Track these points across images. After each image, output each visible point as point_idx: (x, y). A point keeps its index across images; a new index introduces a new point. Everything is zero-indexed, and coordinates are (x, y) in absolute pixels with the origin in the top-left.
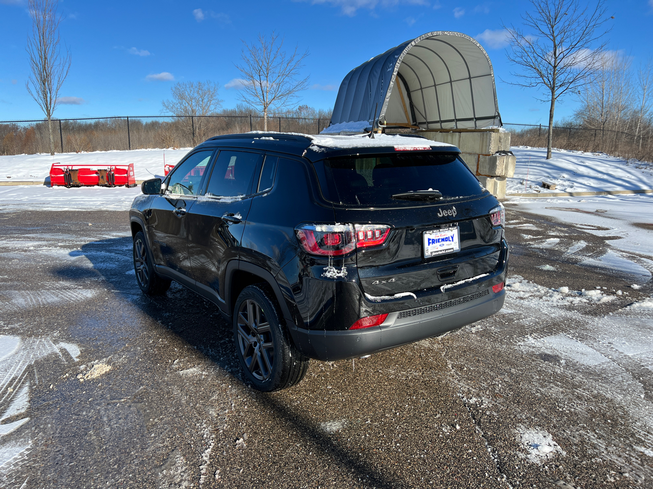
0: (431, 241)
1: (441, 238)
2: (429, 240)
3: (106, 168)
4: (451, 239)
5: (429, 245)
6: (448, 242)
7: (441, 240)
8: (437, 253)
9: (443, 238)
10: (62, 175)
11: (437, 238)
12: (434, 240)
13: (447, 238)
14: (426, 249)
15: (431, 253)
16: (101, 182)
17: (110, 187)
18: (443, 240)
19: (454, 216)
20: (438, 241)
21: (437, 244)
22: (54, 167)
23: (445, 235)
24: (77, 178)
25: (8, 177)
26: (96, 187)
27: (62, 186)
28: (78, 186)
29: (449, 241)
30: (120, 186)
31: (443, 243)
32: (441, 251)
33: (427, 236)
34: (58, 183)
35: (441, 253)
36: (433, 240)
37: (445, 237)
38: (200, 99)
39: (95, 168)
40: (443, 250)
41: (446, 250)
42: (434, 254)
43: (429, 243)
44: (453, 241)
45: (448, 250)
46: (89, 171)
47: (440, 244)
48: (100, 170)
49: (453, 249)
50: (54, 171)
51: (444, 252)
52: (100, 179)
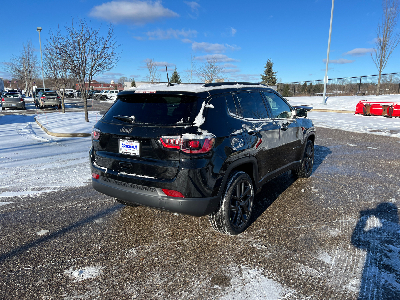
0: (123, 145)
1: (129, 145)
2: (122, 144)
3: (388, 104)
4: (135, 147)
5: (122, 147)
6: (133, 149)
7: (129, 146)
8: (126, 153)
10: (363, 108)
11: (127, 145)
13: (133, 146)
14: (120, 149)
15: (123, 152)
16: (383, 113)
17: (389, 117)
18: (130, 147)
19: (129, 133)
20: (127, 146)
21: (127, 148)
22: (361, 103)
23: (131, 144)
24: (369, 110)
25: (343, 108)
26: (380, 116)
27: (361, 114)
28: (369, 115)
29: (134, 148)
30: (395, 117)
31: (130, 148)
32: (128, 153)
33: (121, 142)
34: (359, 112)
35: (128, 154)
36: (124, 145)
37: (131, 145)
39: (382, 104)
40: (130, 153)
41: (131, 153)
42: (124, 153)
43: (122, 146)
44: (136, 149)
45: (132, 153)
46: (379, 106)
48: (384, 106)
49: (135, 154)
50: (359, 105)
51: (130, 154)
52: (383, 111)
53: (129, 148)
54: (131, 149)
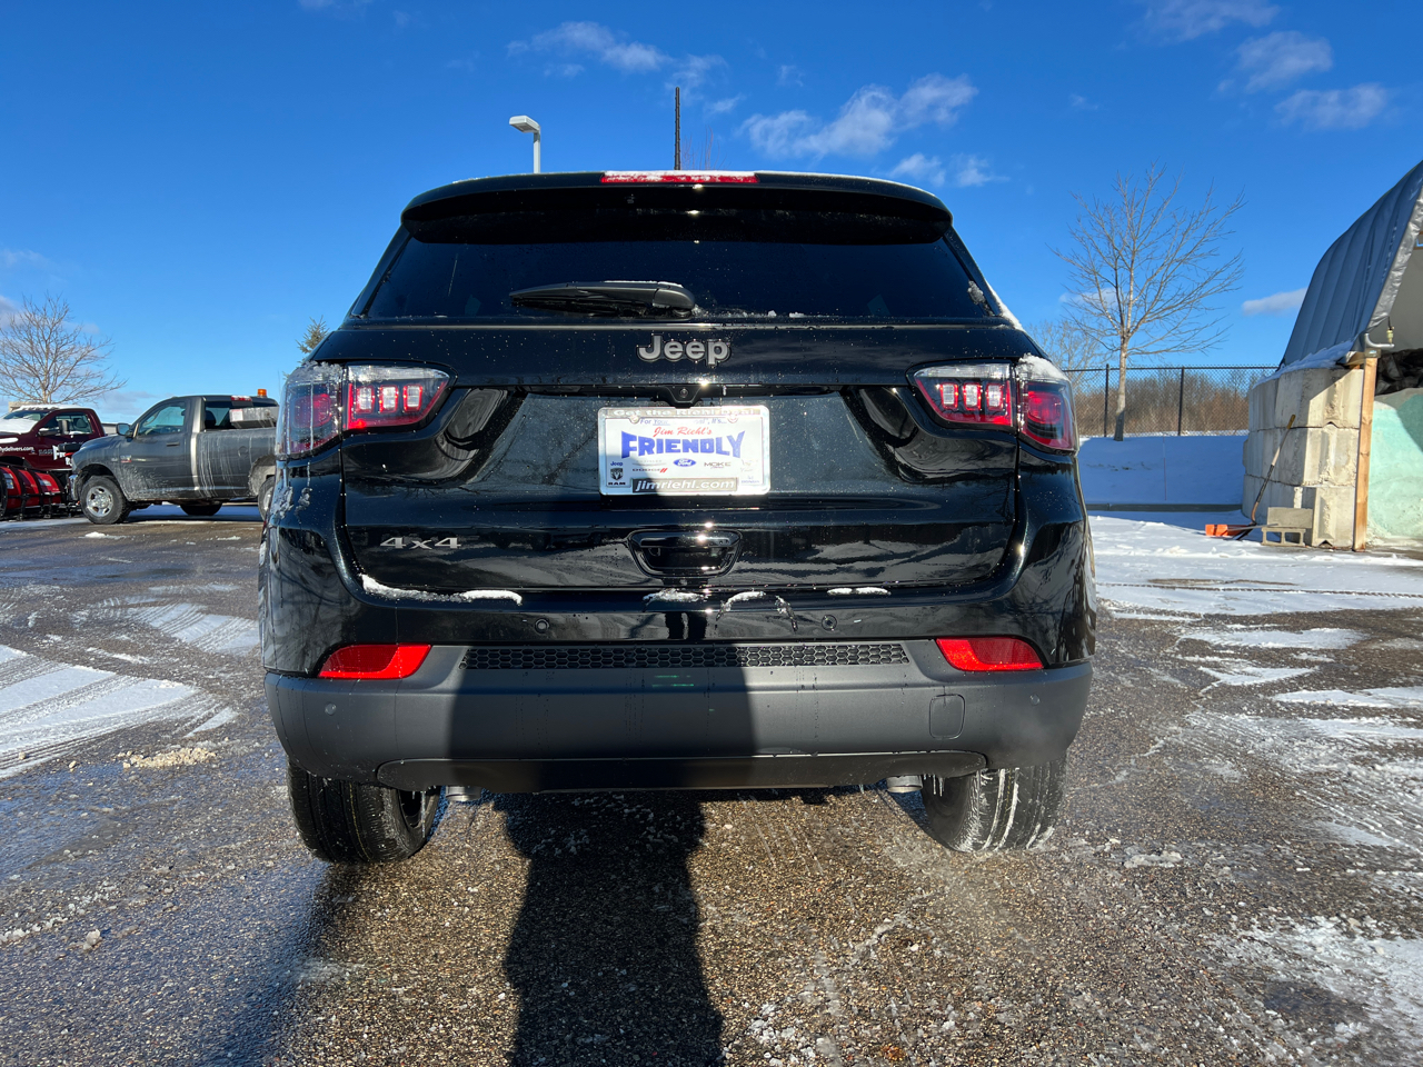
1: (681, 437)
2: (626, 437)
4: (726, 446)
5: (624, 455)
6: (714, 457)
7: (680, 446)
9: (690, 438)
11: (664, 437)
12: (650, 441)
13: (710, 441)
14: (608, 467)
15: (634, 482)
18: (688, 446)
20: (669, 446)
29: (720, 452)
31: (690, 455)
32: (685, 480)
33: (617, 424)
36: (642, 440)
37: (701, 437)
38: (1066, 357)
40: (696, 480)
41: (707, 481)
43: (625, 449)
44: (736, 455)
47: (675, 456)
53: (682, 456)
54: (699, 457)
